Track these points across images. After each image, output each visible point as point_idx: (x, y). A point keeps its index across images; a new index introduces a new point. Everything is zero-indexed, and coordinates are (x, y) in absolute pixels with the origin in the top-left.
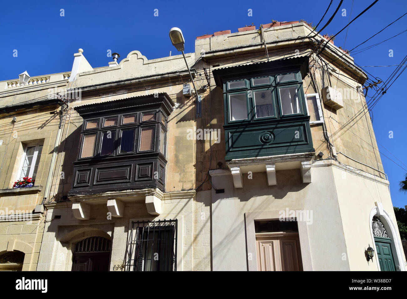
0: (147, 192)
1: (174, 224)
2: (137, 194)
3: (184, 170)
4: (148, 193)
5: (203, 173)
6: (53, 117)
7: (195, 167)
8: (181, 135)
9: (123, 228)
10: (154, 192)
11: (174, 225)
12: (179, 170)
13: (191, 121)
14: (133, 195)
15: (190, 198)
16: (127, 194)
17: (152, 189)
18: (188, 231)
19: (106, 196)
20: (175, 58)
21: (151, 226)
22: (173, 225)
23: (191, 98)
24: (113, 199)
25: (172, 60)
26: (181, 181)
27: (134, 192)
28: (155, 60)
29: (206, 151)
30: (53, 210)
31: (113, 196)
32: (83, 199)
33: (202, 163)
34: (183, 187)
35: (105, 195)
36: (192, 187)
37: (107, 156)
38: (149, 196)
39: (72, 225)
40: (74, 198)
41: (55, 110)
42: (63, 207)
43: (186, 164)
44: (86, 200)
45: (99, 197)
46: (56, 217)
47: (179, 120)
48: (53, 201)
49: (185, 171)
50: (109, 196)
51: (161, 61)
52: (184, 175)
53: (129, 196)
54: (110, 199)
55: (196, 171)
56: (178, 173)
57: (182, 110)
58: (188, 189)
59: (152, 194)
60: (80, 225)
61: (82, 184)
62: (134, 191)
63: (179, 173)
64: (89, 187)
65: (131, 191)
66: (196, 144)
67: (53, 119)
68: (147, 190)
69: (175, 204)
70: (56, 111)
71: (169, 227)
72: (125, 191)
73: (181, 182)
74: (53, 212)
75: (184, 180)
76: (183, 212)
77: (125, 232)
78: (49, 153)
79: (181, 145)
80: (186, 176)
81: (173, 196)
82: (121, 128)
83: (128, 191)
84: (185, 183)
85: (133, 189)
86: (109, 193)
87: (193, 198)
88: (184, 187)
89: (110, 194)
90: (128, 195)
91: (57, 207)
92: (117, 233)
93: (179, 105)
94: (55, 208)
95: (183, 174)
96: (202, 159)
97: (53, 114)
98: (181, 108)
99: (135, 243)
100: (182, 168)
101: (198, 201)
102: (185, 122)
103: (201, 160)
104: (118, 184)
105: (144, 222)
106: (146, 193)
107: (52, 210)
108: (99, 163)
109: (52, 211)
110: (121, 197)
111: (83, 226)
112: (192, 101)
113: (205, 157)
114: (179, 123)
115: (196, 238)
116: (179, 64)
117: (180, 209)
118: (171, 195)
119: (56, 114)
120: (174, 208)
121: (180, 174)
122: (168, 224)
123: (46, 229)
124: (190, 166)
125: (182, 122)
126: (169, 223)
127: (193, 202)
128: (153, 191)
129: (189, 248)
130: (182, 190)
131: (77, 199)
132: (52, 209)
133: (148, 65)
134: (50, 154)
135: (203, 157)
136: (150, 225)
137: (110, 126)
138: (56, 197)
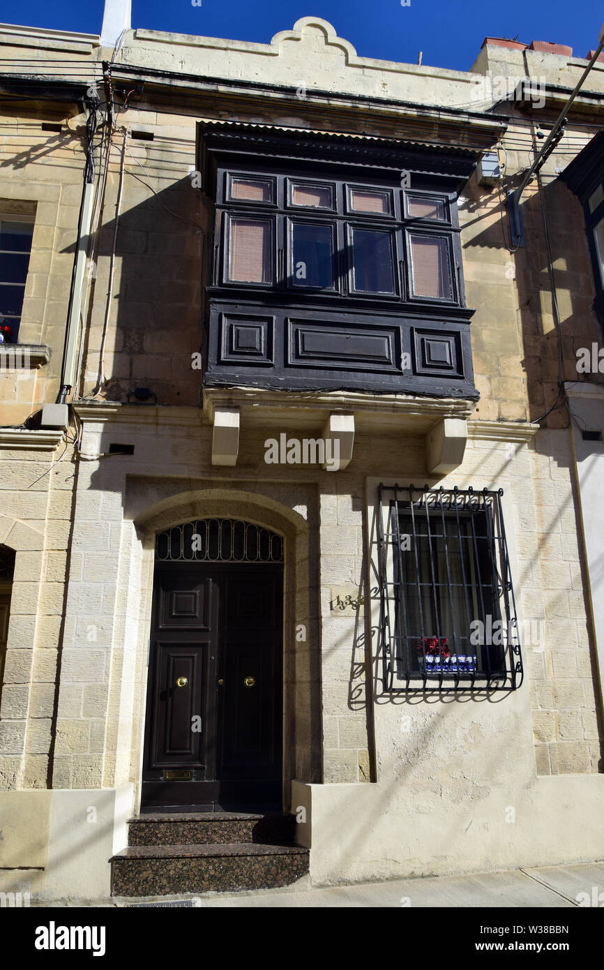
0: (453, 406)
1: (491, 501)
2: (423, 408)
3: (497, 370)
4: (454, 411)
5: (545, 385)
6: (57, 143)
7: (524, 368)
8: (479, 280)
9: (347, 499)
10: (469, 410)
11: (490, 505)
12: (485, 367)
13: (502, 249)
14: (408, 412)
15: (522, 443)
16: (394, 406)
17: (467, 402)
18: (525, 522)
19: (331, 402)
20: (440, 75)
21: (430, 500)
22: (488, 503)
23: (495, 191)
24: (346, 413)
25: (429, 76)
26: (494, 397)
27: (417, 401)
28: (381, 61)
29: (545, 333)
30: (101, 425)
31: (349, 405)
32: (252, 401)
33: (540, 360)
34: (500, 413)
35: (330, 398)
36: (523, 416)
37: (316, 291)
38: (454, 420)
39: (175, 476)
40: (226, 393)
41: (64, 122)
42: (142, 421)
43: (502, 356)
44: (264, 405)
45: (308, 402)
46: (115, 449)
47: (469, 240)
48: (100, 398)
49: (503, 374)
50: (340, 403)
51: (398, 69)
52: (499, 383)
53: (397, 411)
54: (338, 413)
55: (528, 379)
56: (484, 374)
57: (474, 216)
58: (515, 419)
59: (464, 414)
60: (202, 480)
61: (248, 357)
62: (417, 398)
63: (487, 375)
64: (271, 369)
65: (410, 397)
66: (519, 311)
67: (57, 147)
68: (454, 404)
69: (486, 452)
70: (66, 126)
71: (479, 508)
72: (392, 396)
73: (496, 399)
74: (104, 434)
75: (502, 395)
76: (505, 473)
77: (355, 508)
78: (61, 249)
79: (483, 304)
80: (504, 385)
81: (482, 432)
82: (351, 222)
83: (399, 397)
84: (505, 403)
85: (414, 394)
86: (342, 396)
87: (527, 444)
88: (505, 414)
89: (343, 399)
90: (395, 408)
91: (118, 420)
92: (332, 512)
93: (466, 202)
94: (112, 421)
95: (496, 379)
96: (539, 351)
97: (58, 133)
98: (471, 211)
99: (390, 540)
100: (494, 364)
101: (540, 453)
102: (486, 248)
103: (538, 355)
104: (365, 374)
105: (411, 489)
106: (447, 411)
107: (99, 427)
108: (293, 306)
109: (101, 430)
110: (375, 410)
111: (211, 484)
112: (497, 199)
113: (544, 349)
114: (470, 247)
115: (543, 541)
116: (452, 94)
117: (498, 467)
118: (478, 427)
119: (69, 136)
120: (483, 462)
121: (489, 379)
122: (476, 500)
123: (85, 480)
124: (513, 364)
125: (478, 247)
126: (476, 498)
127: (528, 454)
128: (468, 407)
129: (531, 565)
130: (499, 420)
131: (233, 397)
132: (101, 422)
133: (361, 70)
134: (64, 254)
135: (539, 347)
136: (427, 498)
137: (312, 206)
138: (111, 388)
